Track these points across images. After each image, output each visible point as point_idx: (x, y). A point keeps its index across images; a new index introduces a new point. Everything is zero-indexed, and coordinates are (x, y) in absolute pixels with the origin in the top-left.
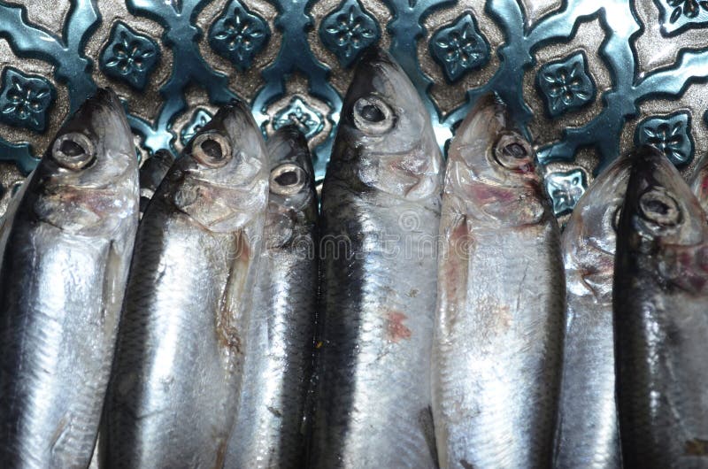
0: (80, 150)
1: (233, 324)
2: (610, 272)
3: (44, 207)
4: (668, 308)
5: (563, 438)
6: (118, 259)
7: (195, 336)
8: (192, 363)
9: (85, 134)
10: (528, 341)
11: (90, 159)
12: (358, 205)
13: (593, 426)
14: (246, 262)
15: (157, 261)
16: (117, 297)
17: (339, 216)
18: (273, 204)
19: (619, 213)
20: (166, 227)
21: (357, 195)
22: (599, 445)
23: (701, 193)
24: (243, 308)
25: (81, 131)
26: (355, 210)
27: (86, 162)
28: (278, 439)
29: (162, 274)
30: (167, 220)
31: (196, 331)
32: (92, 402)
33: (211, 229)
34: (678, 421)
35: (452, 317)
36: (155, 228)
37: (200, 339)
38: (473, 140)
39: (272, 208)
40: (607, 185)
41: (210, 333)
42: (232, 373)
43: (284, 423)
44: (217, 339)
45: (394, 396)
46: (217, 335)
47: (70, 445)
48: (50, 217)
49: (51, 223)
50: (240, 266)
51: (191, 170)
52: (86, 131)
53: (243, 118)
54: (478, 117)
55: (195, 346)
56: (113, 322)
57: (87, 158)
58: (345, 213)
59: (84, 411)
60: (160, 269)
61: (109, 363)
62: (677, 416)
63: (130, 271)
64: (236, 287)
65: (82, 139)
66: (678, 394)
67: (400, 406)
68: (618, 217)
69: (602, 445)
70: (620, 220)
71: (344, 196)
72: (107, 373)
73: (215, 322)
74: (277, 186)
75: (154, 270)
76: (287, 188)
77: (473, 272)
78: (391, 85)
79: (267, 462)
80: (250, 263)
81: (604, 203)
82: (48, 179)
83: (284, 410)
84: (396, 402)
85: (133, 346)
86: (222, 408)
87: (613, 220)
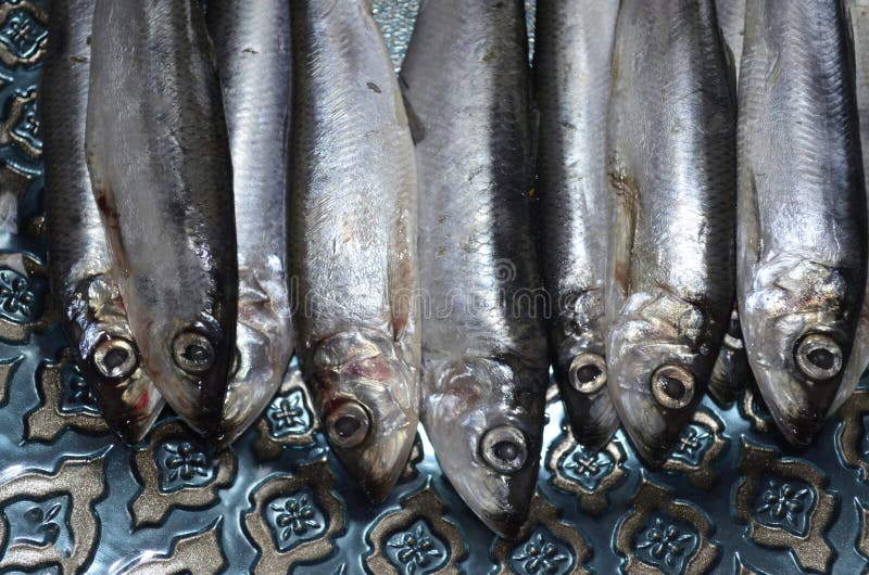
0: (812, 358)
1: (622, 199)
2: (241, 303)
3: (836, 284)
4: (184, 239)
5: (281, 133)
6: (749, 246)
7: (657, 177)
8: (657, 150)
9: (811, 379)
10: (323, 209)
11: (800, 350)
12: (509, 339)
13: (253, 143)
14: (618, 264)
15: (709, 245)
16: (744, 205)
17: (528, 326)
18: (600, 341)
19: (234, 369)
20: (706, 283)
21: (510, 349)
22: (247, 125)
23: (149, 391)
24: (614, 218)
25: (817, 381)
26: (512, 332)
27: (804, 343)
28: (561, 101)
29: (701, 233)
30: (707, 291)
31: (657, 181)
32: (749, 105)
33: (660, 290)
34: (173, 134)
35: (401, 227)
36: (717, 282)
37: (652, 176)
38: (394, 435)
39: (600, 336)
40: (247, 402)
41: (643, 184)
42: (615, 152)
43: (558, 116)
44: (635, 181)
45: (451, 147)
46: (636, 184)
47: (762, 63)
48: (828, 274)
49: (825, 267)
50: (623, 260)
51: (691, 356)
52: (810, 383)
53: (646, 435)
54: (390, 465)
55: (656, 166)
56: (744, 182)
57: (803, 349)
58: (522, 329)
59: (754, 95)
60: (703, 238)
61: (739, 143)
62: (173, 138)
63: (735, 237)
64: (625, 236)
65: (814, 371)
66: (173, 158)
67: (444, 137)
68: (235, 364)
69: (244, 126)
70: (233, 362)
71: (525, 348)
72: (740, 134)
73: (640, 196)
74: (598, 364)
75: (709, 235)
76: (588, 361)
77: (382, 275)
78: (488, 489)
79: (569, 78)
80: (614, 265)
81: (250, 382)
82: (838, 316)
83: (560, 128)
84: (448, 141)
85: (718, 158)
86: (620, 118)
87: (240, 361)
